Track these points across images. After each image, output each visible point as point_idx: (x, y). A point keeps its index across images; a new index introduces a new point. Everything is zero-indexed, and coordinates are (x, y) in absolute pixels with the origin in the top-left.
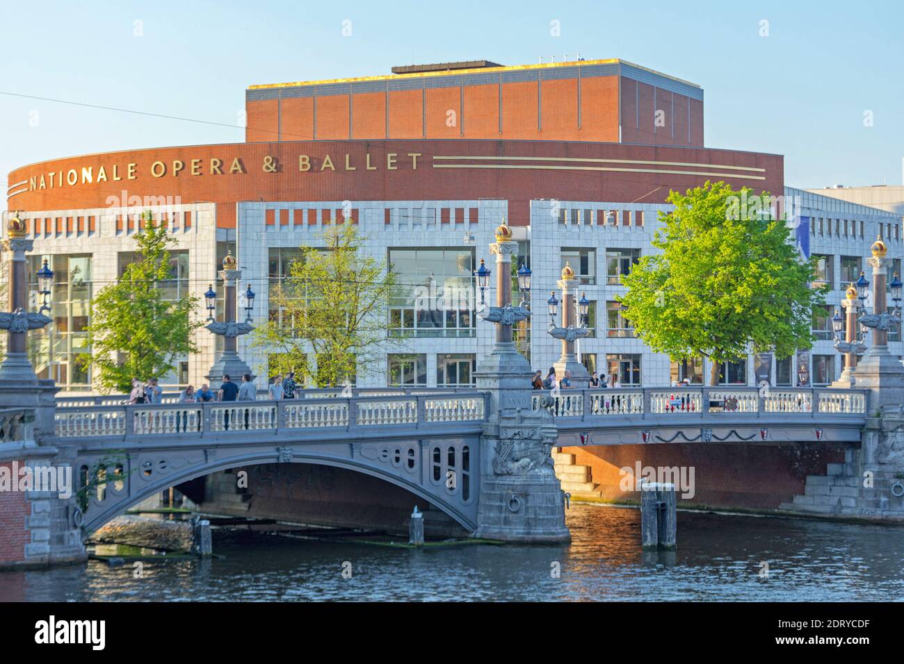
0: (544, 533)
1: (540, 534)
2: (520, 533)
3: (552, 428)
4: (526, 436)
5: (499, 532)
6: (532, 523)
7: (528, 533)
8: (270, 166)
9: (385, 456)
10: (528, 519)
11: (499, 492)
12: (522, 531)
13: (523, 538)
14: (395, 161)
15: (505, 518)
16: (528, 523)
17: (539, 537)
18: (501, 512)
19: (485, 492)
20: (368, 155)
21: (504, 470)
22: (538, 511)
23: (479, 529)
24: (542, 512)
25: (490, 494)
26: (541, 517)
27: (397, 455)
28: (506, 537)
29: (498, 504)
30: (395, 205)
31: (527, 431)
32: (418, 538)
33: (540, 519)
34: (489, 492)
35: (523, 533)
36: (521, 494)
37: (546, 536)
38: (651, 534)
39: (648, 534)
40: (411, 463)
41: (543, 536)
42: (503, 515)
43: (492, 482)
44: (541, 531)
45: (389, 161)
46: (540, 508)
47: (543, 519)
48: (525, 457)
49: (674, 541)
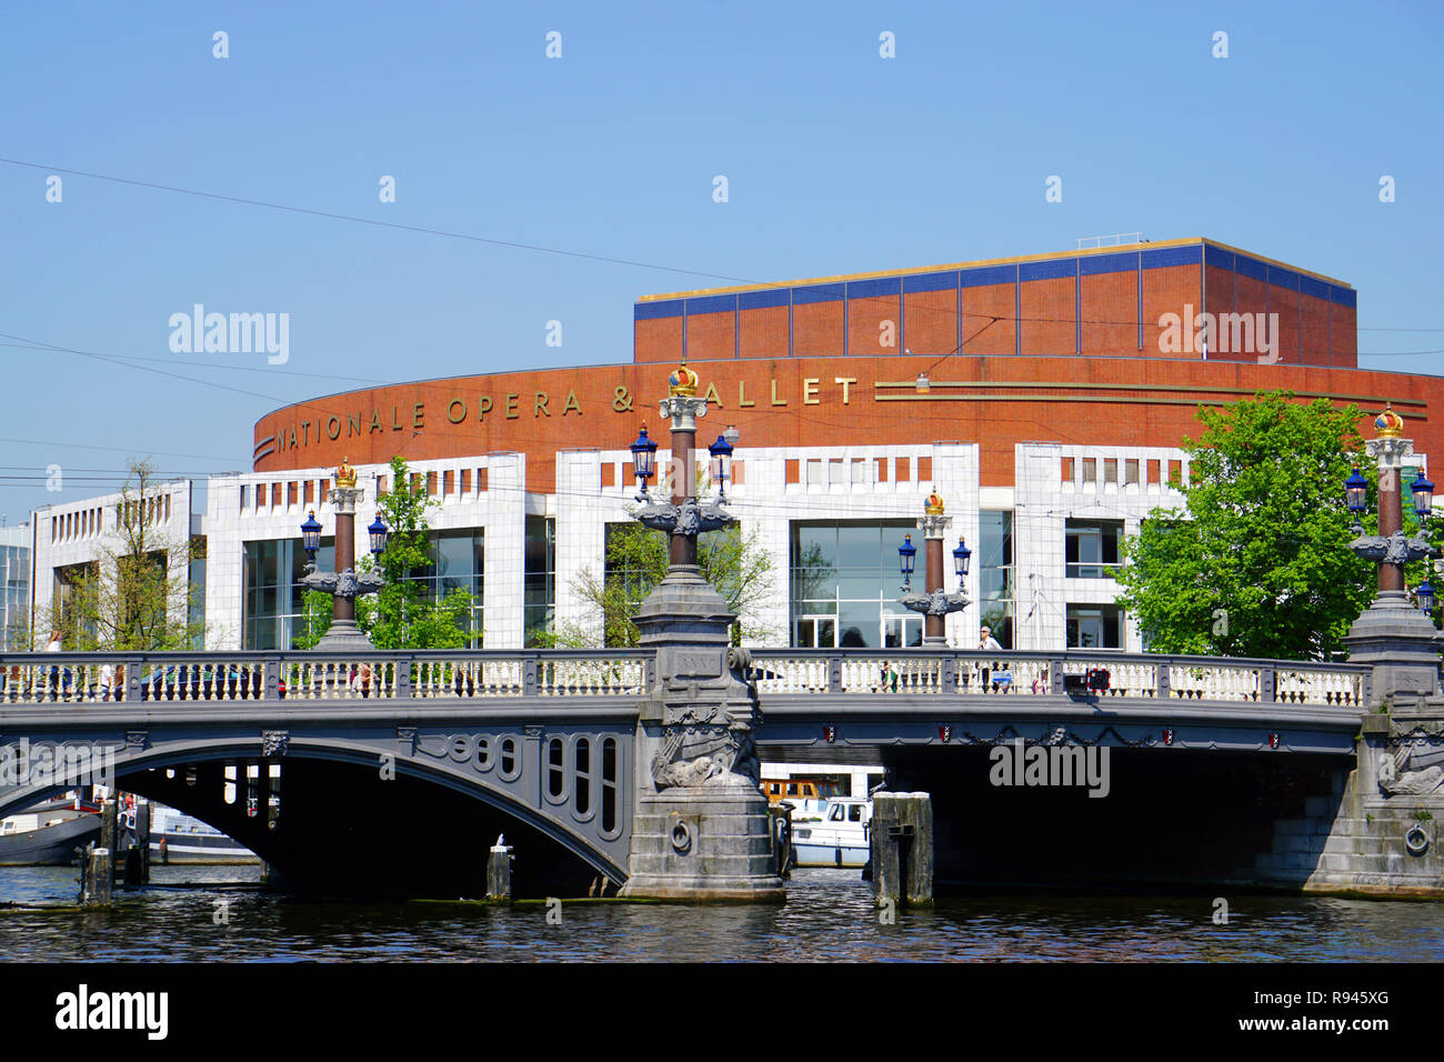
0: (728, 885)
1: (721, 886)
2: (688, 885)
3: (745, 704)
4: (702, 718)
5: (658, 885)
6: (710, 867)
7: (702, 885)
8: (623, 401)
9: (460, 751)
10: (704, 859)
11: (659, 816)
12: (692, 881)
13: (694, 893)
14: (816, 391)
15: (667, 859)
16: (703, 869)
17: (721, 891)
18: (661, 851)
19: (641, 816)
20: (774, 382)
21: (669, 777)
22: (720, 847)
23: (630, 881)
24: (727, 849)
25: (647, 819)
26: (725, 857)
27: (482, 750)
28: (666, 892)
29: (659, 836)
30: (802, 453)
31: (705, 709)
32: (497, 889)
33: (723, 860)
34: (647, 816)
35: (694, 885)
36: (691, 818)
37: (733, 890)
38: (888, 881)
39: (882, 879)
40: (508, 765)
41: (727, 890)
42: (664, 855)
43: (650, 799)
44: (724, 881)
45: (807, 390)
46: (723, 840)
47: (728, 861)
48: (704, 755)
49: (929, 893)
